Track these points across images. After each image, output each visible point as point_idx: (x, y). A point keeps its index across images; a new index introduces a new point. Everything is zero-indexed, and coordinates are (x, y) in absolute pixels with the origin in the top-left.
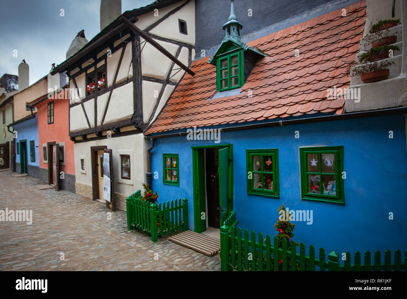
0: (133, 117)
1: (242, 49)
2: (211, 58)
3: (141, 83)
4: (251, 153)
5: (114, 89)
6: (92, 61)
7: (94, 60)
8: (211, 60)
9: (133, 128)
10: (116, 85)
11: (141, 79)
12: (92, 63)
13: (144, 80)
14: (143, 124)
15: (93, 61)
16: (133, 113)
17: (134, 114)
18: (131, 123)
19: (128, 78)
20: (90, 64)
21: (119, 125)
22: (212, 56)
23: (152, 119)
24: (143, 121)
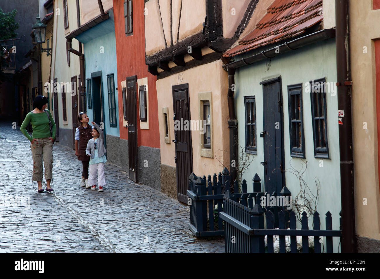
0: (204, 27)
14: (222, 41)
16: (204, 19)
17: (205, 23)
18: (204, 40)
23: (243, 29)
24: (222, 36)
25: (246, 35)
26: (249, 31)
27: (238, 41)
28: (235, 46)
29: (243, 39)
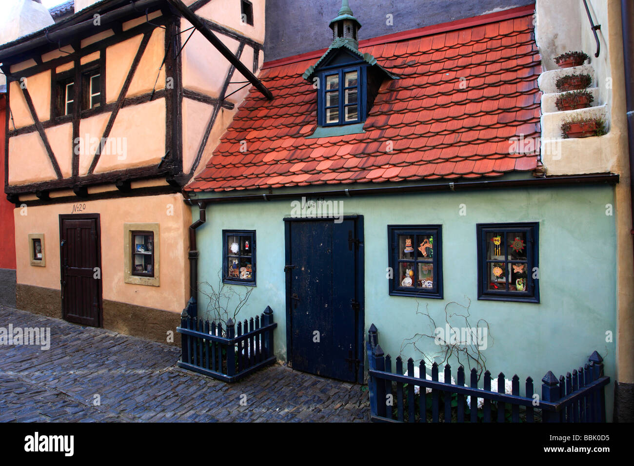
0: (163, 162)
1: (365, 62)
2: (308, 70)
3: (181, 101)
4: (396, 231)
5: (122, 108)
6: (69, 50)
7: (75, 50)
8: (309, 75)
9: (163, 183)
10: (124, 101)
11: (181, 94)
12: (68, 54)
13: (185, 96)
14: (182, 176)
15: (72, 51)
16: (163, 154)
17: (165, 158)
18: (159, 174)
19: (154, 90)
20: (64, 55)
21: (132, 176)
22: (312, 67)
23: (196, 167)
24: (182, 171)
25: (199, 173)
26: (201, 170)
27: (194, 177)
28: (192, 182)
29: (197, 176)
